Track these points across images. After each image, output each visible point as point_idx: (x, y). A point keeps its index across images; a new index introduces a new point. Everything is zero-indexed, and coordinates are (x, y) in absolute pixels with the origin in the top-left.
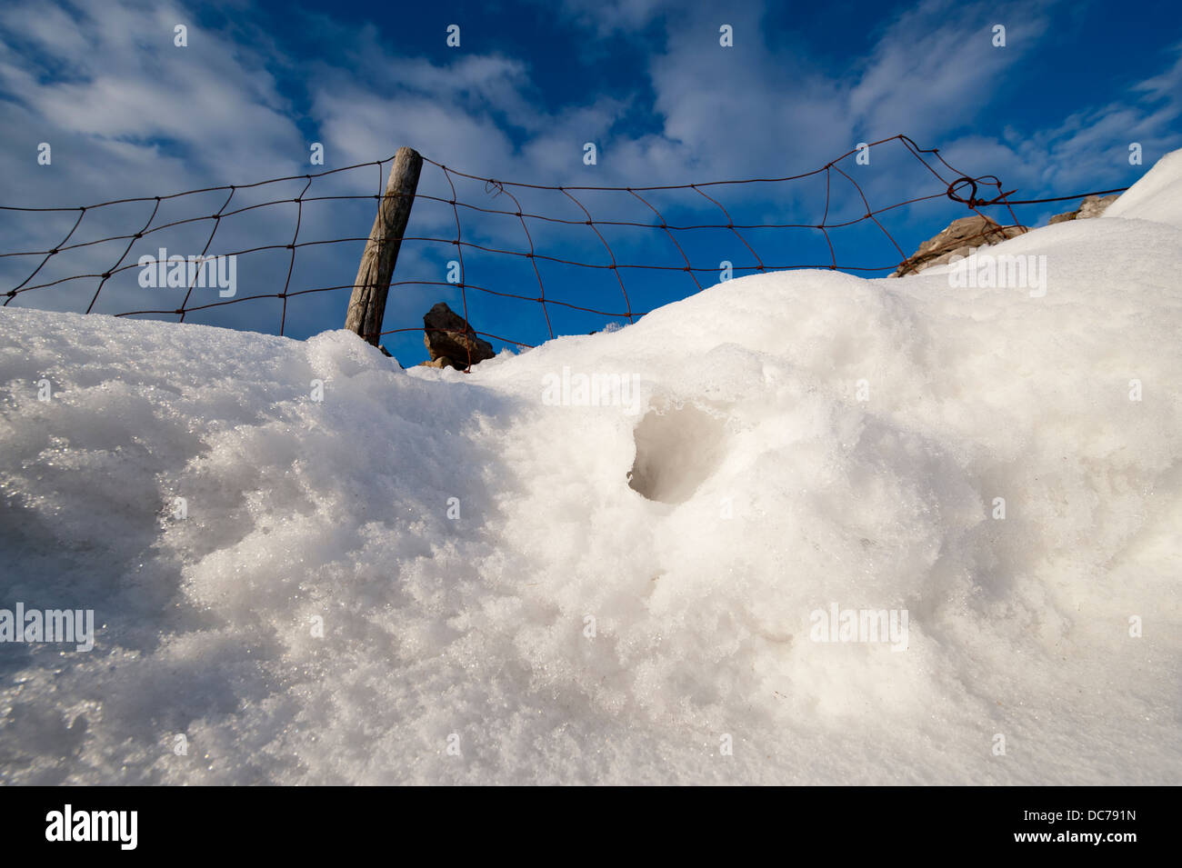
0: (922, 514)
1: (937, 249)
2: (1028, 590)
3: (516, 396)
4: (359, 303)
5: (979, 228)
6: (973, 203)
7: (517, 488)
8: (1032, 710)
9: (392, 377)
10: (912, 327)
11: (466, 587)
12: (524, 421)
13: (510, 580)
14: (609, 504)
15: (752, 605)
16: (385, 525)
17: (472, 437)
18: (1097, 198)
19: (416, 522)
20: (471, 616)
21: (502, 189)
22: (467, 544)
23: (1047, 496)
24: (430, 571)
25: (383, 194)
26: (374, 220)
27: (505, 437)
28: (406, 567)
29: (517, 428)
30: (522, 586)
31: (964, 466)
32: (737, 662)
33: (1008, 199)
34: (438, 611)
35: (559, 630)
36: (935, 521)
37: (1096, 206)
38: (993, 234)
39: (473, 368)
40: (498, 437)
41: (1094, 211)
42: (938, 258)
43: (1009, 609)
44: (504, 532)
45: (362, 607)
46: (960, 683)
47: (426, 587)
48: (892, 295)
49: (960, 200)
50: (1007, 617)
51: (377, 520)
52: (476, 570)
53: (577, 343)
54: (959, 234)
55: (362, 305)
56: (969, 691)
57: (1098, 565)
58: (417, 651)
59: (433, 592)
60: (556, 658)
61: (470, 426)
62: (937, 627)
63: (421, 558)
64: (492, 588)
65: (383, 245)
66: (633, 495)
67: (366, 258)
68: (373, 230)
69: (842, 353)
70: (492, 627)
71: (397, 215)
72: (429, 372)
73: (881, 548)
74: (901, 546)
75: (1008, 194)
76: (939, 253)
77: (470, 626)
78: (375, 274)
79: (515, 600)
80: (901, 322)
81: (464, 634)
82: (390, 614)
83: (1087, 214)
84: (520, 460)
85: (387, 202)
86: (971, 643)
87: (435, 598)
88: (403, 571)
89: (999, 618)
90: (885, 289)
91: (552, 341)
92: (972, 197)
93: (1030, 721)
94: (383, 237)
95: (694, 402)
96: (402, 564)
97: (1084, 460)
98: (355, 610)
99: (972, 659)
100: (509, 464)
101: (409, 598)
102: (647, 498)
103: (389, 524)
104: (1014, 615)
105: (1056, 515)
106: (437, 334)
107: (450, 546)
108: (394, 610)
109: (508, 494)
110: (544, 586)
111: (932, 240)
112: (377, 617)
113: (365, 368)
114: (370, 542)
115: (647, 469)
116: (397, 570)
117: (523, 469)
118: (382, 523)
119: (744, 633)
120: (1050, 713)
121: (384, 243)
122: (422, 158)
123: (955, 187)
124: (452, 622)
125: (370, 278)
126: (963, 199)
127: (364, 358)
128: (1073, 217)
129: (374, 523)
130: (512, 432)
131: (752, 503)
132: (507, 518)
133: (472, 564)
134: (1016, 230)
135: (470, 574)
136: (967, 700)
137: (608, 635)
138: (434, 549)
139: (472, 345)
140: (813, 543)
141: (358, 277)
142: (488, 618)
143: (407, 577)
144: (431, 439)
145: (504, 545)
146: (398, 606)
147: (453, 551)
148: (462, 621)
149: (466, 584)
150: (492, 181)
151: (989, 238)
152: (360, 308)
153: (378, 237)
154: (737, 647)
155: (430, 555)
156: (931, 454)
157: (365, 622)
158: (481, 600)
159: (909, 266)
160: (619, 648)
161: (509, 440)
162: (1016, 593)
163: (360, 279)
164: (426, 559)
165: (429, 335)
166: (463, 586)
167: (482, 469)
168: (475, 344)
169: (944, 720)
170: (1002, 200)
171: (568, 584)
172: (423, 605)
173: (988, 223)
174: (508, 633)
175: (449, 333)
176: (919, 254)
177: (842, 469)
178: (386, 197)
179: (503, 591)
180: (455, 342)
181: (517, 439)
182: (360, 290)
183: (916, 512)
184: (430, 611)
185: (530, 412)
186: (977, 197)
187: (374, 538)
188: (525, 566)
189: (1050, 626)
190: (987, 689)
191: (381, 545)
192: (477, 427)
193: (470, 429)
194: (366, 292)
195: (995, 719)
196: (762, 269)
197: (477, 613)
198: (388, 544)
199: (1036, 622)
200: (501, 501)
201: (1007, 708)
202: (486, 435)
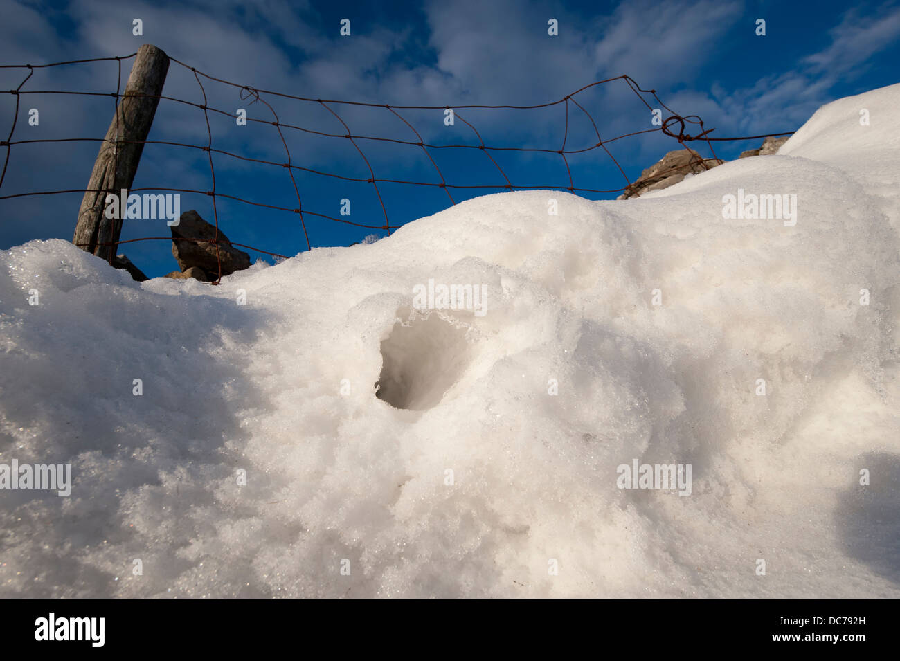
0: (634, 409)
1: (656, 176)
2: (722, 468)
3: (263, 309)
4: (92, 209)
5: (688, 159)
6: (682, 138)
7: (260, 403)
8: (724, 573)
9: (118, 290)
10: (628, 243)
11: (199, 513)
12: (272, 334)
13: (249, 501)
14: (358, 414)
15: (492, 502)
16: (103, 453)
17: (212, 353)
18: (774, 139)
19: (142, 448)
20: (204, 542)
21: (258, 97)
22: (201, 466)
23: (734, 387)
24: (158, 500)
25: (123, 92)
26: (112, 120)
27: (250, 351)
28: (128, 498)
29: (264, 341)
30: (262, 506)
31: (669, 365)
32: (480, 557)
33: (709, 136)
34: (166, 542)
35: (302, 547)
36: (645, 414)
37: (773, 146)
38: (697, 165)
39: (224, 279)
40: (242, 352)
41: (772, 149)
42: (656, 184)
43: (707, 485)
44: (245, 450)
45: (72, 548)
46: (668, 554)
47: (151, 518)
48: (613, 216)
49: (671, 135)
50: (705, 492)
51: (94, 448)
52: (212, 493)
53: (332, 255)
54: (672, 164)
55: (96, 211)
56: (676, 561)
57: (773, 442)
58: (139, 589)
59: (160, 522)
60: (298, 577)
61: (211, 342)
62: (651, 506)
63: (146, 487)
64: (229, 511)
65: (121, 147)
66: (381, 405)
67: (100, 160)
68: (110, 130)
69: (571, 266)
70: (228, 553)
71: (139, 116)
72: (172, 284)
73: (601, 441)
74: (618, 439)
75: (708, 132)
76: (657, 179)
77: (202, 554)
78: (111, 178)
79: (253, 520)
80: (619, 240)
81: (196, 564)
82: (108, 551)
83: (767, 151)
84: (266, 375)
85: (126, 102)
86: (678, 518)
87: (162, 528)
88: (123, 502)
89: (700, 494)
90: (607, 210)
91: (305, 254)
92: (681, 133)
93: (722, 583)
94: (122, 139)
95: (439, 313)
96: (123, 495)
97: (761, 355)
98: (61, 553)
99: (678, 532)
100: (254, 379)
101: (132, 532)
102: (395, 407)
103: (109, 452)
104: (711, 490)
105: (741, 402)
106: (186, 244)
107: (181, 470)
108: (112, 547)
109: (251, 411)
110: (286, 503)
111: (652, 168)
112: (90, 557)
113: (84, 282)
114: (83, 474)
115: (402, 376)
116: (116, 503)
117: (269, 383)
118: (98, 453)
119: (485, 529)
120: (738, 574)
121: (122, 146)
122: (168, 58)
123: (668, 124)
124: (182, 553)
125: (105, 182)
126: (675, 134)
127: (81, 270)
128: (756, 153)
129: (89, 453)
130: (258, 346)
131: (488, 408)
132: (250, 436)
133: (207, 487)
134: (714, 162)
135: (204, 498)
136: (674, 570)
137: (353, 546)
138: (163, 475)
139: (225, 256)
140: (543, 441)
141: (91, 180)
142: (224, 544)
143: (128, 509)
144: (164, 357)
145: (245, 464)
146: (117, 542)
147: (185, 476)
148: (194, 549)
149: (199, 510)
150: (247, 88)
151: (694, 168)
152: (93, 214)
153: (115, 138)
154: (479, 544)
155: (158, 483)
156: (642, 355)
157: (75, 565)
158: (217, 526)
159: (634, 189)
160: (364, 558)
161: (254, 354)
162: (713, 471)
163: (93, 182)
164: (153, 488)
165: (177, 243)
166: (195, 512)
167: (223, 387)
168: (228, 254)
169: (655, 591)
170: (704, 137)
171: (312, 499)
172: (148, 538)
173: (694, 156)
174: (246, 557)
175: (199, 243)
176: (640, 179)
177: (566, 372)
178: (126, 96)
179: (241, 513)
180: (207, 252)
181: (263, 353)
182: (92, 195)
183: (629, 408)
184: (157, 543)
185: (278, 325)
186: (685, 133)
187: (88, 470)
188: (264, 485)
189: (739, 496)
190: (690, 557)
191: (98, 476)
192: (219, 342)
193: (210, 344)
194: (101, 197)
195: (695, 585)
196: (509, 188)
197: (211, 539)
198: (105, 475)
199: (727, 494)
200: (243, 419)
201: (705, 573)
202: (228, 350)
